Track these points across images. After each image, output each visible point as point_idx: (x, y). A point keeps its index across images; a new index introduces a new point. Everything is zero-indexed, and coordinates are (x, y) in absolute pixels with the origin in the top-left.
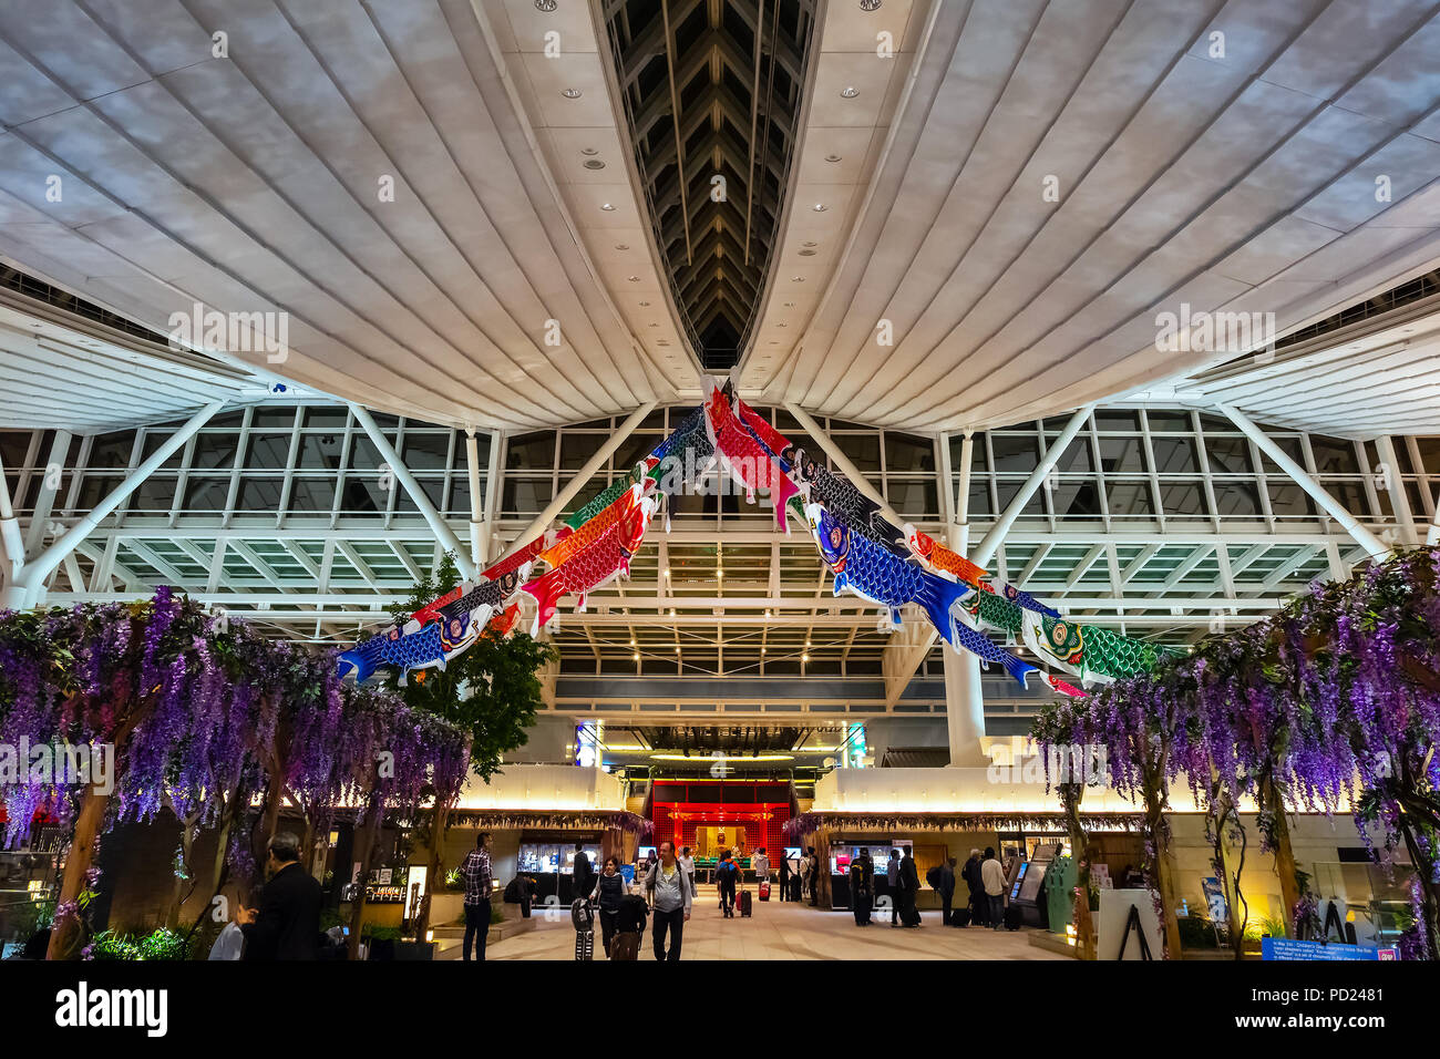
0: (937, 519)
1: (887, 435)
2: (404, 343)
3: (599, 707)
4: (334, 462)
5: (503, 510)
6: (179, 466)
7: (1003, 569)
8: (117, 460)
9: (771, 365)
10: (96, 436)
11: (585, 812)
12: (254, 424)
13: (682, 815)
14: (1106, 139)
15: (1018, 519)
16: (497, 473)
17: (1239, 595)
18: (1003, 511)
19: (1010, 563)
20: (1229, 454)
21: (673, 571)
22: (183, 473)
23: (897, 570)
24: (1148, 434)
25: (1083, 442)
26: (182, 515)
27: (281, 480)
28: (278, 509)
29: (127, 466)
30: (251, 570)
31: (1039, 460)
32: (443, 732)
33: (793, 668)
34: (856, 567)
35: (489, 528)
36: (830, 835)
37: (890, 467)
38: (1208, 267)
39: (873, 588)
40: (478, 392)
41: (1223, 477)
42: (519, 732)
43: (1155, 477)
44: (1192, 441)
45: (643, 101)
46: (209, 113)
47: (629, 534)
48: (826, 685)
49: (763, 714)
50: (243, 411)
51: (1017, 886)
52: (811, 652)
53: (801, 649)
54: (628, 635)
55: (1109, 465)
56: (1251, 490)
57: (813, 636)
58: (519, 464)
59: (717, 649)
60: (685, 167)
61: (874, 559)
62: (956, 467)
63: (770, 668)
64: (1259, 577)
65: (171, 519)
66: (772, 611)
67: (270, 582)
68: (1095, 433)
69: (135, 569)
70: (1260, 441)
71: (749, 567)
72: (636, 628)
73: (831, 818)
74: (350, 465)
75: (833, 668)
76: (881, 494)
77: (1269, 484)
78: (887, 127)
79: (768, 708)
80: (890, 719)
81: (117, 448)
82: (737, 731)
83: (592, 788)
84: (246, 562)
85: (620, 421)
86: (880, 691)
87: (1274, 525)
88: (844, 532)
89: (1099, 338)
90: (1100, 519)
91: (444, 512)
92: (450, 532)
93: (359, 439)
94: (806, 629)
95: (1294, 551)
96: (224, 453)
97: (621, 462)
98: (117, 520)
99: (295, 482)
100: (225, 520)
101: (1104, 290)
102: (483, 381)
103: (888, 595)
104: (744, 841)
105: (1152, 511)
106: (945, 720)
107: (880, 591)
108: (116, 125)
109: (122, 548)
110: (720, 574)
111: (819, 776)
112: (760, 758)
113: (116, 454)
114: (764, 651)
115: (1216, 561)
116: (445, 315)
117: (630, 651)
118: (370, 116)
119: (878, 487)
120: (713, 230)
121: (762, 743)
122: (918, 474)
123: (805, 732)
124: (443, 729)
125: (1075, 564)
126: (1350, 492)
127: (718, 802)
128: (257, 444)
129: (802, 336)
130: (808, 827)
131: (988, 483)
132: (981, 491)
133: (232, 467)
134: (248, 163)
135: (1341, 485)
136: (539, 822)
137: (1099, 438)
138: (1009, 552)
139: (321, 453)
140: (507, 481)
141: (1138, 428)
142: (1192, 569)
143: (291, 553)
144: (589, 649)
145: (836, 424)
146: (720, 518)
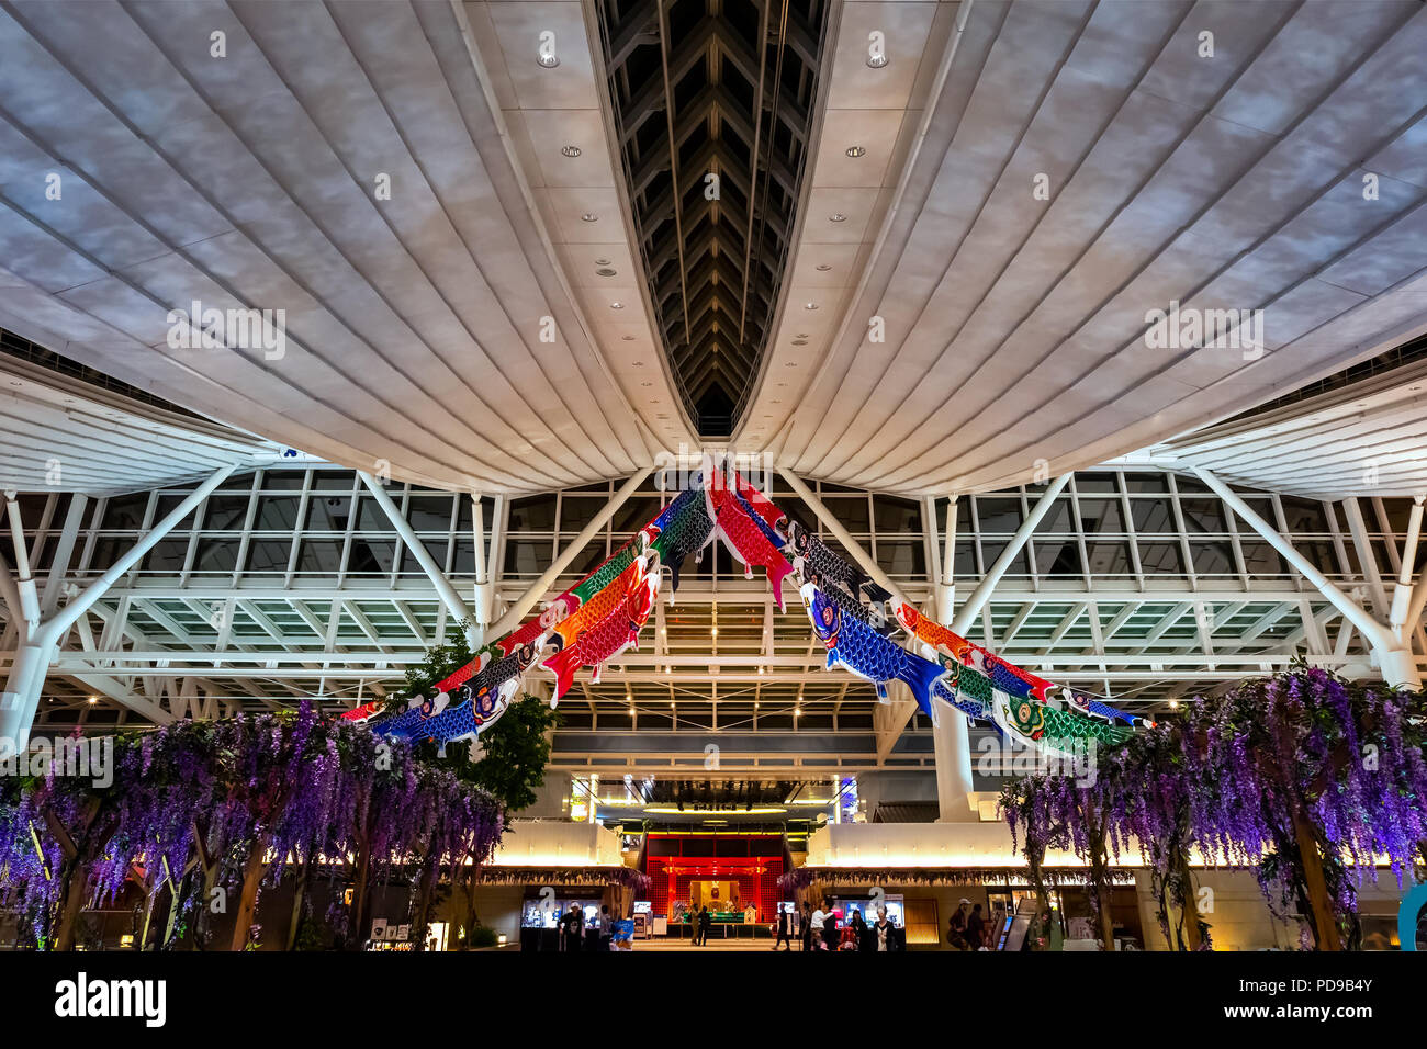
0: (924, 579)
1: (876, 497)
2: (425, 426)
3: (595, 762)
4: (340, 523)
5: (505, 571)
6: (191, 528)
7: (988, 627)
8: (129, 521)
9: (765, 434)
10: (110, 499)
11: (587, 868)
12: (264, 486)
13: (677, 869)
14: (1064, 266)
15: (1003, 579)
16: (500, 535)
17: (1217, 650)
18: (988, 571)
19: (995, 620)
20: (1205, 514)
21: (668, 629)
22: (194, 534)
23: (883, 649)
24: (1126, 495)
25: (1064, 503)
26: (193, 575)
27: (290, 541)
28: (286, 570)
29: (140, 528)
30: (258, 628)
31: (1022, 521)
32: (483, 800)
33: (786, 722)
34: (846, 644)
35: (492, 588)
36: (824, 890)
37: (879, 528)
38: (1160, 371)
39: (861, 664)
40: (487, 464)
41: (1199, 537)
42: (528, 792)
43: (1133, 537)
44: (1169, 502)
45: (648, 204)
46: (278, 251)
47: (637, 608)
48: (819, 739)
49: (756, 768)
50: (254, 473)
51: (1003, 938)
52: (804, 707)
53: (794, 704)
54: (625, 691)
55: (1090, 525)
56: (1226, 548)
57: (805, 691)
58: (521, 525)
59: (711, 704)
60: (686, 257)
61: (863, 638)
62: (942, 528)
63: (764, 723)
64: (1237, 632)
65: (182, 580)
66: (765, 668)
67: (276, 640)
68: (1075, 495)
69: (143, 627)
70: (1233, 502)
71: (742, 625)
72: (632, 684)
73: (825, 872)
74: (357, 527)
75: (825, 722)
76: (870, 555)
77: (1243, 543)
78: (872, 244)
79: (762, 763)
80: (881, 773)
81: (130, 510)
82: (730, 784)
83: (593, 844)
84: (253, 621)
85: (619, 485)
86: (871, 744)
87: (1248, 584)
88: (836, 611)
89: (1069, 425)
90: (1082, 579)
91: (448, 573)
92: (454, 592)
93: (366, 501)
94: (798, 684)
95: (1270, 608)
96: (233, 514)
97: (620, 523)
98: (130, 580)
99: (304, 542)
100: (235, 580)
101: (1070, 386)
102: (493, 454)
103: (875, 671)
104: (738, 894)
105: (1132, 570)
106: (935, 772)
107: (868, 667)
108: (200, 265)
109: (133, 607)
110: (715, 632)
111: (811, 828)
112: (753, 811)
113: (129, 516)
114: (757, 706)
115: (1193, 618)
116: (463, 400)
117: (626, 707)
118: (414, 244)
119: (867, 547)
120: (710, 309)
121: (754, 795)
122: (906, 536)
123: (797, 786)
124: (483, 798)
125: (1059, 621)
126: (1321, 550)
127: (712, 856)
128: (266, 505)
129: (794, 411)
130: (803, 883)
131: (973, 543)
132: (966, 552)
133: (242, 529)
134: (305, 287)
135: (1312, 544)
136: (542, 878)
137: (1079, 499)
138: (994, 609)
139: (328, 515)
140: (508, 541)
141: (1117, 490)
142: (1172, 625)
143: (297, 612)
144: (587, 704)
145: (826, 487)
146: (715, 579)
